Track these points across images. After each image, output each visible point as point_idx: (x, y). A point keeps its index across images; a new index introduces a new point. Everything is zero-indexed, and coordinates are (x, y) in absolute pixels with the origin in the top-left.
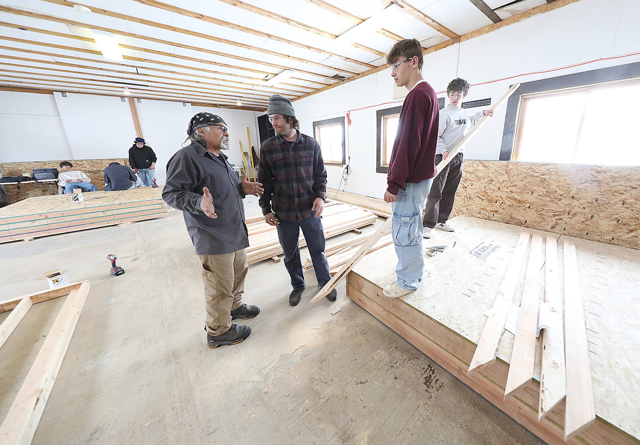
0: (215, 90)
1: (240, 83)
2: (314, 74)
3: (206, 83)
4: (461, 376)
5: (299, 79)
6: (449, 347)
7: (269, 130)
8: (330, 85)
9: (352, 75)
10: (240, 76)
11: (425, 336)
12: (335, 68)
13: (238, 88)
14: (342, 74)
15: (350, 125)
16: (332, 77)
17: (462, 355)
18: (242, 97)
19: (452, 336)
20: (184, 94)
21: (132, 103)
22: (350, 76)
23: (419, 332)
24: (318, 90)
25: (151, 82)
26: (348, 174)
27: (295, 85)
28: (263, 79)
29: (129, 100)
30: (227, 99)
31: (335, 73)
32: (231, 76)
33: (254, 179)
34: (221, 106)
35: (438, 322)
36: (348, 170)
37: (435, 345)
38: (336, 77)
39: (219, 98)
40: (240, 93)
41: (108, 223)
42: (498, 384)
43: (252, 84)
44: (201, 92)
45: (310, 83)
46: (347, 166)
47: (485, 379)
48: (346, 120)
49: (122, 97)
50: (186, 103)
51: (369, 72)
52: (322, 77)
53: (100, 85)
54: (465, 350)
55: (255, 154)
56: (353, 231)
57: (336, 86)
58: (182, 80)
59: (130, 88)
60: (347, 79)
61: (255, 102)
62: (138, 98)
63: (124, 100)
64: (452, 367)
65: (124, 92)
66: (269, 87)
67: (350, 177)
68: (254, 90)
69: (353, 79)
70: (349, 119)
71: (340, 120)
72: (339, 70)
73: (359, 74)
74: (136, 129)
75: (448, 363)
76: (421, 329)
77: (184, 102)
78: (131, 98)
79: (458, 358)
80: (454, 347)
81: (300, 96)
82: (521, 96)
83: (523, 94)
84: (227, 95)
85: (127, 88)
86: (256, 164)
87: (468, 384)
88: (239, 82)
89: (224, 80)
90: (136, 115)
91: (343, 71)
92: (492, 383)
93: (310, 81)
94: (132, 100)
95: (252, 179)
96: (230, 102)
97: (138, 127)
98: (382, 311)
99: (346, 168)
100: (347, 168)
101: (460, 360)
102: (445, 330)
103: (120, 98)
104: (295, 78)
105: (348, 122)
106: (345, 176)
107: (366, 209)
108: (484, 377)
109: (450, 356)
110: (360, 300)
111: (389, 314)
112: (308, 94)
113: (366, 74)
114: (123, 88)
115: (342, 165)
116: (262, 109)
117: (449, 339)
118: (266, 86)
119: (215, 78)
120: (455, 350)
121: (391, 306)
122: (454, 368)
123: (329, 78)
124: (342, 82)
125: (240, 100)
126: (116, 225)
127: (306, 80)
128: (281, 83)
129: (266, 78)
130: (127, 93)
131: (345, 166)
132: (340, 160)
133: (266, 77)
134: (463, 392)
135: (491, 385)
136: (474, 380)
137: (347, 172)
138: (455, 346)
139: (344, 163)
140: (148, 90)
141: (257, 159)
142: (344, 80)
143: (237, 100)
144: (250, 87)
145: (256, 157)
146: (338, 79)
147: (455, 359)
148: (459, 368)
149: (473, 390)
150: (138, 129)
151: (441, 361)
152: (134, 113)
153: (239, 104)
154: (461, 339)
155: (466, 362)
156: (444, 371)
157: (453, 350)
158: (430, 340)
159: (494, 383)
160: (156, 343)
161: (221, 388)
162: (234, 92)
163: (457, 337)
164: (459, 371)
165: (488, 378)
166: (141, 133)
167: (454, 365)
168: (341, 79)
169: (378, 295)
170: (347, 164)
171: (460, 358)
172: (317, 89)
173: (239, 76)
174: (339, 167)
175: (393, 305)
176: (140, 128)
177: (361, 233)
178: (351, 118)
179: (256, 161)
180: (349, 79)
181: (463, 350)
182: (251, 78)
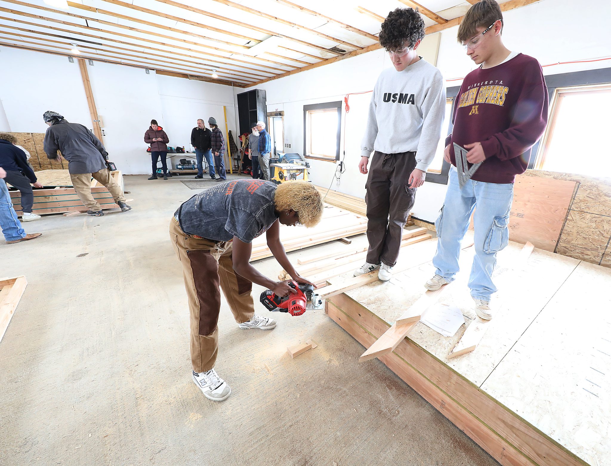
0: (185, 55)
1: (216, 49)
2: (308, 45)
3: (174, 46)
4: (444, 409)
5: (289, 49)
6: (433, 377)
7: (250, 111)
8: (327, 59)
9: (354, 49)
10: (216, 40)
11: (408, 364)
12: (334, 38)
13: (213, 55)
14: (342, 46)
15: (348, 112)
16: (329, 50)
17: (446, 388)
18: (219, 67)
19: (437, 366)
20: (146, 58)
21: (82, 65)
22: (351, 50)
23: (402, 358)
24: (311, 66)
25: (105, 39)
26: (342, 172)
27: (284, 57)
28: (244, 46)
29: (79, 61)
30: (200, 68)
31: (333, 44)
32: (204, 39)
33: (229, 170)
34: (192, 78)
35: (424, 349)
36: (341, 168)
37: (418, 374)
38: (334, 50)
39: (190, 66)
40: (216, 62)
41: (52, 211)
42: (483, 422)
43: (231, 52)
44: (167, 57)
45: (303, 55)
46: (342, 162)
47: (469, 414)
48: (344, 105)
49: (70, 56)
50: (149, 70)
51: (375, 46)
52: (317, 49)
53: (41, 39)
54: (451, 382)
55: (232, 140)
56: (340, 240)
57: (334, 61)
58: (144, 40)
59: (78, 46)
60: (347, 54)
61: (235, 75)
62: (91, 59)
63: (73, 60)
64: (435, 399)
65: (72, 50)
66: (252, 56)
67: (343, 176)
68: (233, 59)
69: (354, 54)
70: (347, 105)
71: (337, 105)
72: (338, 41)
73: (363, 48)
74: (87, 98)
75: (430, 395)
76: (404, 355)
77: (147, 69)
78: (82, 60)
79: (441, 390)
80: (438, 377)
81: (289, 71)
82: (556, 90)
83: (559, 87)
84: (200, 64)
85: (75, 45)
86: (233, 152)
87: (450, 418)
88: (214, 47)
89: (195, 44)
90: (88, 81)
91: (343, 43)
92: (476, 420)
93: (302, 53)
94: (83, 61)
95: (228, 170)
96: (204, 73)
97: (90, 97)
98: (363, 332)
99: (339, 165)
100: (341, 165)
101: (444, 392)
102: (431, 358)
103: (66, 58)
104: (284, 47)
105: (346, 108)
106: (338, 174)
107: (359, 216)
108: (469, 413)
109: (434, 388)
110: (340, 319)
111: (371, 336)
112: (299, 69)
113: (372, 49)
114: (70, 44)
115: (335, 161)
116: (243, 85)
117: (433, 368)
118: (247, 55)
119: (185, 41)
120: (440, 381)
121: (374, 328)
122: (437, 401)
123: (326, 50)
124: (342, 57)
125: (216, 71)
126: (62, 214)
127: (297, 51)
128: (267, 53)
129: (248, 45)
130: (75, 51)
131: (339, 162)
132: (334, 155)
133: (248, 43)
134: (443, 427)
135: (476, 422)
136: (458, 415)
137: (341, 170)
138: (440, 377)
139: (338, 158)
140: (102, 50)
141: (234, 147)
142: (344, 54)
143: (212, 70)
144: (228, 55)
145: (233, 143)
146: (337, 52)
147: (438, 391)
148: (442, 400)
149: (455, 426)
150: (89, 98)
151: (423, 393)
152: (85, 78)
153: (215, 76)
154: (447, 369)
155: (450, 395)
156: (425, 403)
157: (437, 380)
158: (414, 368)
159: (478, 420)
160: (100, 352)
161: (172, 405)
162: (208, 60)
163: (443, 367)
164: (442, 404)
165: (472, 413)
166: (93, 104)
167: (436, 398)
168: (340, 52)
169: (359, 314)
170: (341, 160)
171: (444, 390)
172: (310, 63)
173: (214, 39)
174: (331, 163)
175: (376, 327)
176: (92, 98)
177: (350, 242)
178: (349, 104)
179: (233, 148)
180: (352, 54)
181: (448, 381)
182: (229, 43)
